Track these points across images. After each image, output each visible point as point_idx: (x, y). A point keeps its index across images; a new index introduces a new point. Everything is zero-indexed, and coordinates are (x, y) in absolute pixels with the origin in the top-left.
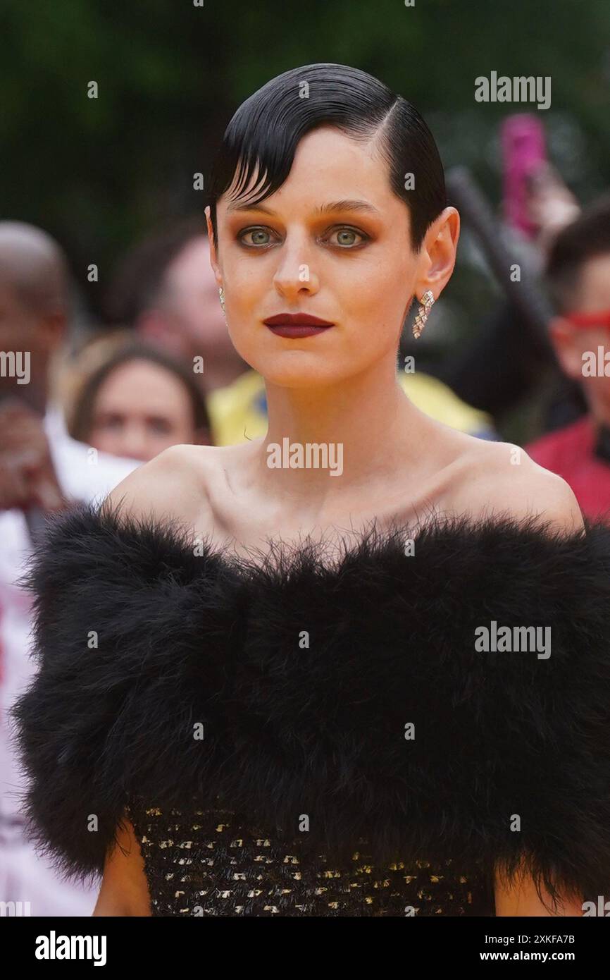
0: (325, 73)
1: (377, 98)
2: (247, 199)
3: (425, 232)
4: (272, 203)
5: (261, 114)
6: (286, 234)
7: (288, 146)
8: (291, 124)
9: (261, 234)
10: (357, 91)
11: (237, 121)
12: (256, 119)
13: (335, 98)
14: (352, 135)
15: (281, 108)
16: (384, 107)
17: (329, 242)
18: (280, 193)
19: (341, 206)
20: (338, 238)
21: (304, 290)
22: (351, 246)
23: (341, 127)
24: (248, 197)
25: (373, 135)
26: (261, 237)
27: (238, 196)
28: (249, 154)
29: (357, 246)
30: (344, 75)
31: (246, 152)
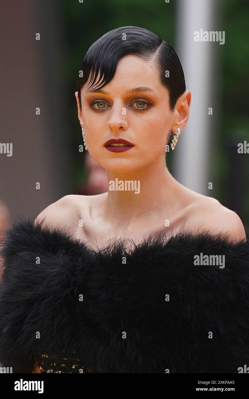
0: (130, 30)
1: (153, 41)
2: (95, 87)
3: (176, 102)
4: (106, 89)
5: (101, 49)
6: (113, 103)
7: (113, 63)
8: (115, 54)
9: (101, 103)
10: (144, 38)
11: (90, 52)
12: (99, 51)
13: (134, 41)
14: (143, 58)
15: (110, 46)
16: (156, 45)
17: (133, 106)
18: (110, 84)
19: (138, 90)
20: (137, 105)
21: (121, 128)
22: (142, 108)
23: (138, 54)
24: (95, 86)
25: (152, 58)
26: (101, 105)
27: (91, 86)
28: (96, 68)
29: (145, 109)
30: (139, 31)
31: (94, 66)
